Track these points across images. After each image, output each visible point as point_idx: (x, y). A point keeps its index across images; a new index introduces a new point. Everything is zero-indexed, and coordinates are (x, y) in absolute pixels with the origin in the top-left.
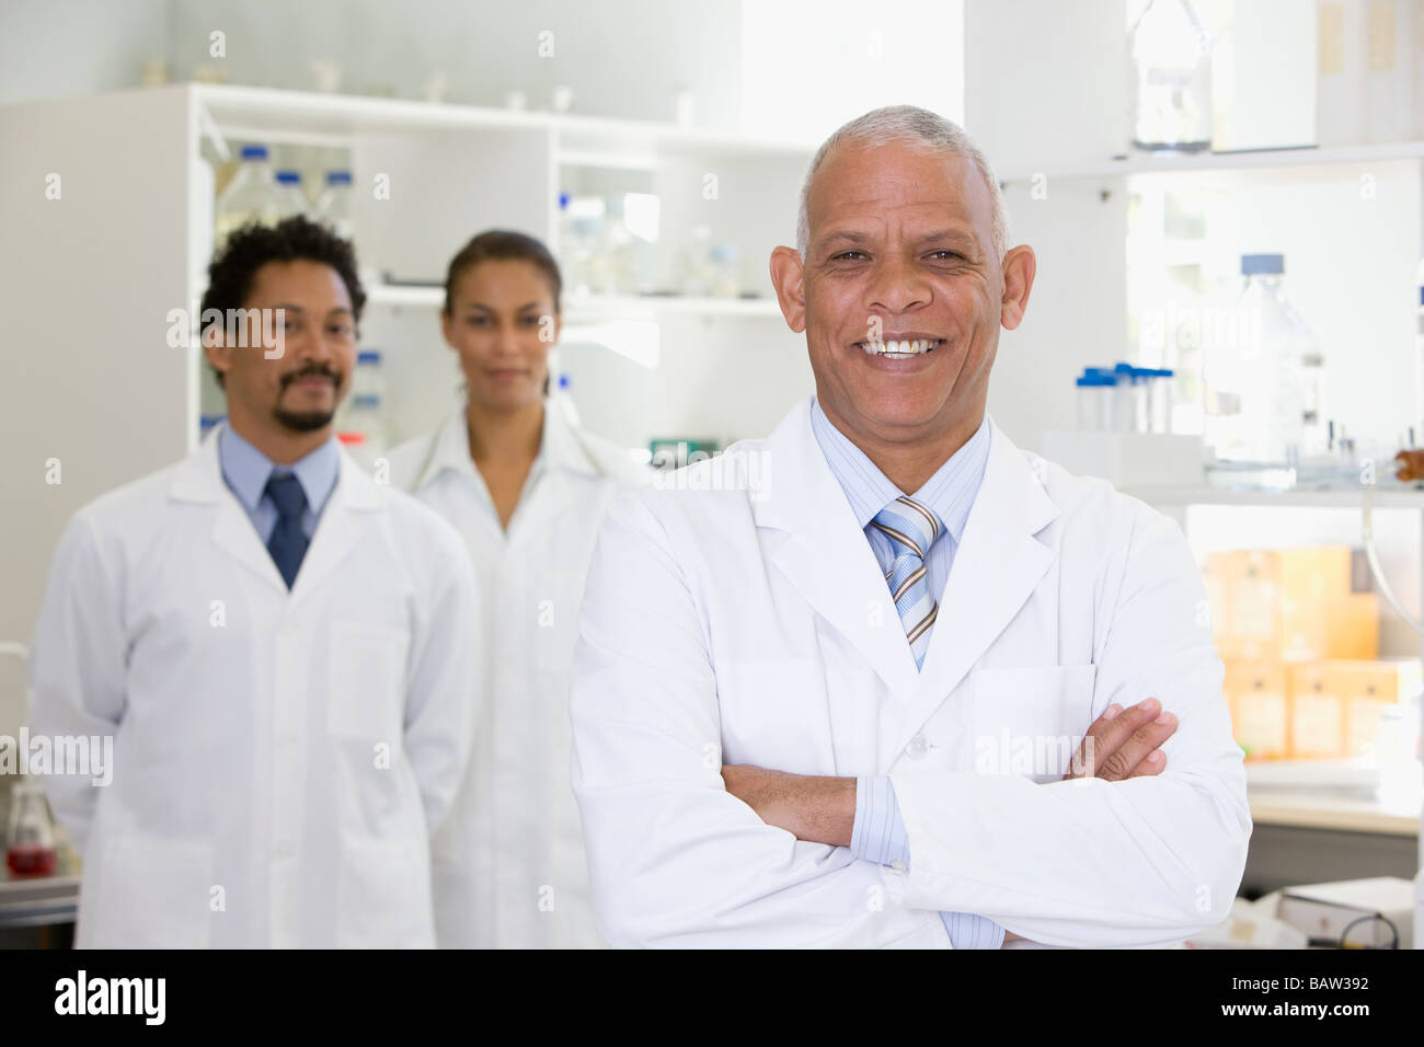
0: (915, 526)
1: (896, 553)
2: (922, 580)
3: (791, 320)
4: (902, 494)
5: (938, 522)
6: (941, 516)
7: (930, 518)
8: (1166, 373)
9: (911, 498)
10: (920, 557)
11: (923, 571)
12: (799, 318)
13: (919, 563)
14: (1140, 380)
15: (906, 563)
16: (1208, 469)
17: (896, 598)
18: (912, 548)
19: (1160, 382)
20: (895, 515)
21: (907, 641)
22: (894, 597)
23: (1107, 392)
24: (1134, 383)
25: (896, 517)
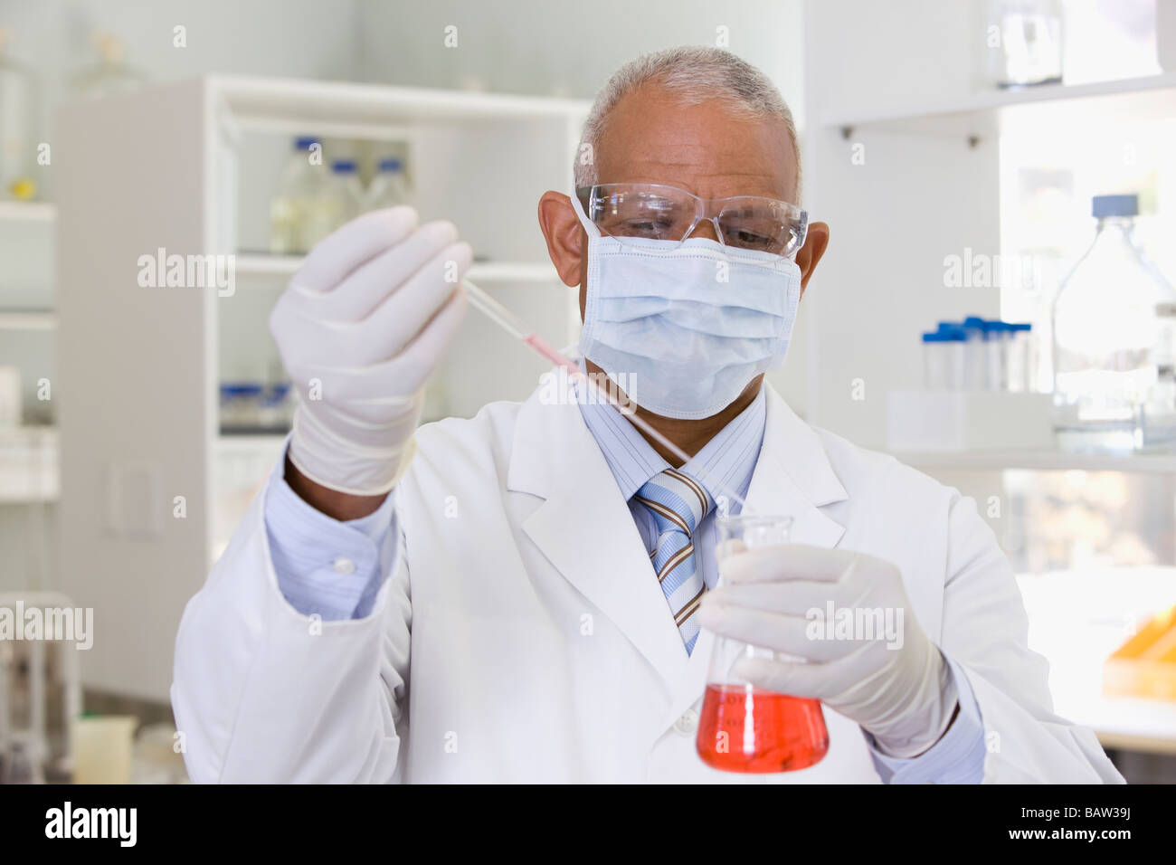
0: (681, 500)
1: (660, 529)
2: (688, 560)
3: (563, 272)
4: (670, 466)
5: (708, 499)
6: (710, 490)
7: (698, 491)
8: (1026, 327)
9: (679, 470)
10: (686, 534)
11: (691, 549)
12: (573, 272)
13: (684, 540)
14: (993, 334)
15: (670, 541)
16: (1059, 430)
17: (661, 578)
18: (678, 523)
19: (1021, 336)
20: (661, 488)
21: (673, 623)
22: (658, 576)
23: (957, 348)
24: (986, 338)
25: (661, 490)
